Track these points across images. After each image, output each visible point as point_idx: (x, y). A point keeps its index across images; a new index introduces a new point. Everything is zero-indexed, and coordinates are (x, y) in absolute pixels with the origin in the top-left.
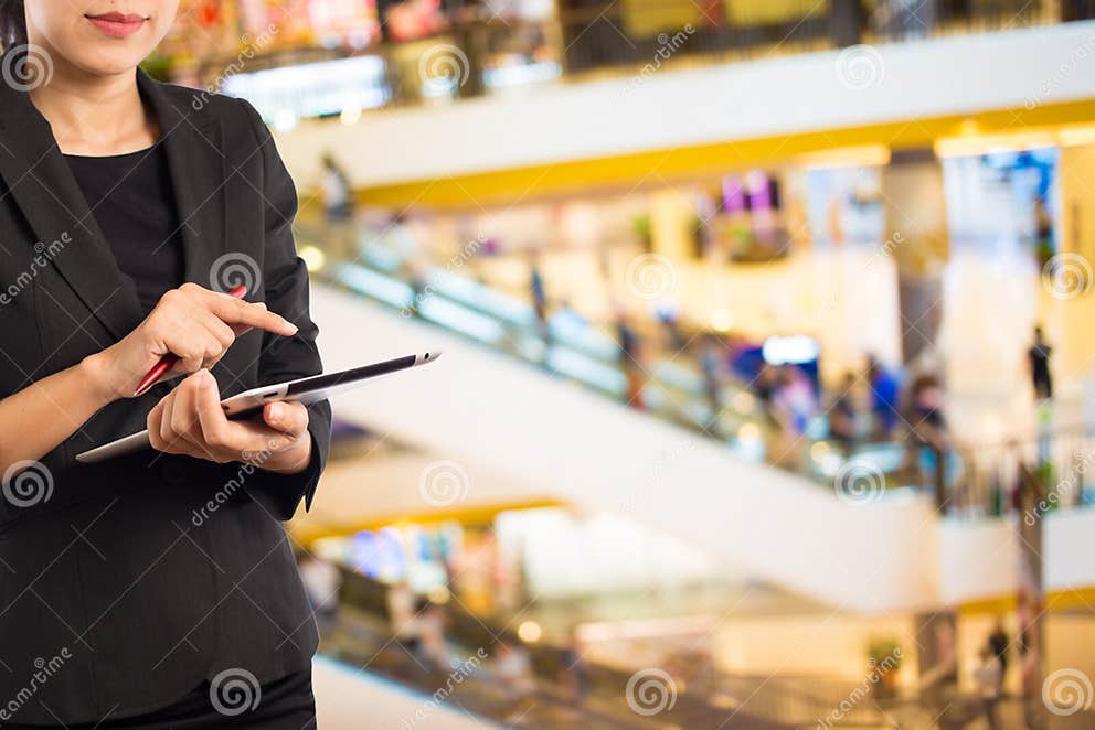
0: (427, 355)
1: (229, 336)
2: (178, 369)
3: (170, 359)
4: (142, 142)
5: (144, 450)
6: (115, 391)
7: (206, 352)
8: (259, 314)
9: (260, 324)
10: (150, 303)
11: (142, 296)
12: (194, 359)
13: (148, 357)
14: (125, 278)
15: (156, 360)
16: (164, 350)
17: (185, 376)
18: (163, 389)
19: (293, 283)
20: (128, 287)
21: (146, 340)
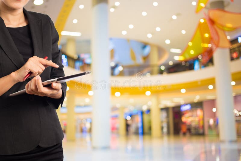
0: (88, 72)
1: (44, 68)
2: (32, 75)
3: (31, 73)
4: (24, 24)
5: (25, 94)
6: (18, 80)
7: (39, 71)
8: (50, 63)
9: (51, 65)
10: (26, 60)
11: (24, 59)
12: (36, 73)
13: (25, 72)
14: (20, 55)
15: (27, 73)
16: (29, 71)
17: (34, 77)
18: (29, 80)
19: (58, 56)
20: (21, 57)
21: (25, 69)
